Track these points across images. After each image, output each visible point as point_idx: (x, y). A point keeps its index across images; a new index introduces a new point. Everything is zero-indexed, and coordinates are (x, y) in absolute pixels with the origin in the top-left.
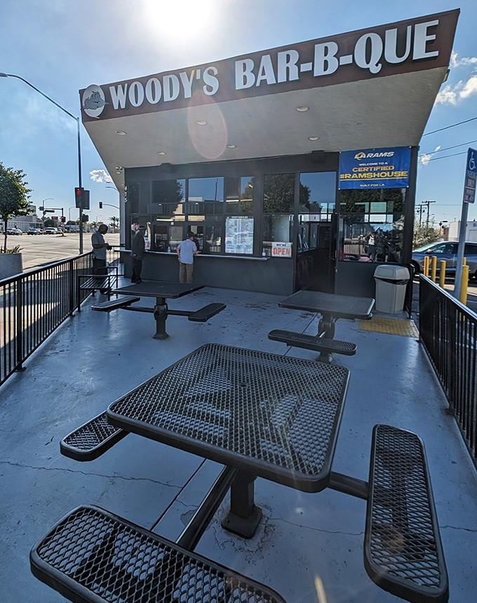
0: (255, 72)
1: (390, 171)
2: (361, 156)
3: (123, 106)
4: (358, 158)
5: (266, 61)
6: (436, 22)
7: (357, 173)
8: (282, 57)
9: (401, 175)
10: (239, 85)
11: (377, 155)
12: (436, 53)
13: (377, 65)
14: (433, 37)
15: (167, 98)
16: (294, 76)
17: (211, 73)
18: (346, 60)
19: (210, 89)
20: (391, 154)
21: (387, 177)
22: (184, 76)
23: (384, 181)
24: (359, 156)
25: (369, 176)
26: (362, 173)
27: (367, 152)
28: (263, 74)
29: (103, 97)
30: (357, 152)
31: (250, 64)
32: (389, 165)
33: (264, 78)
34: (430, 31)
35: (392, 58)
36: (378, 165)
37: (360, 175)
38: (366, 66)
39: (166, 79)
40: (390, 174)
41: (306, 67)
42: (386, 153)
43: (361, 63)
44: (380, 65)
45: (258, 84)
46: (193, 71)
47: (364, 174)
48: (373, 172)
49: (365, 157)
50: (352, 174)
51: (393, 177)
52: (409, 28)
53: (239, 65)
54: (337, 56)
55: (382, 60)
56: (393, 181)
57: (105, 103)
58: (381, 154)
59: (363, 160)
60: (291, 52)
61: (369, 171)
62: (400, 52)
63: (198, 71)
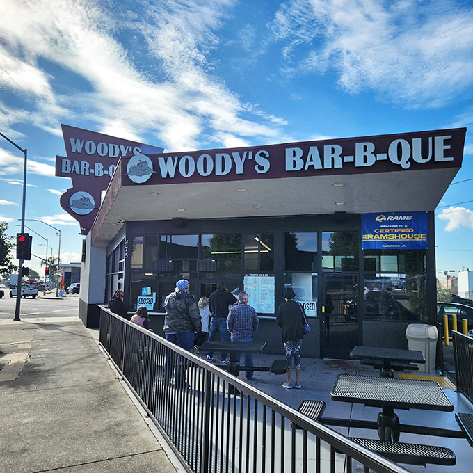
0: (304, 158)
1: (410, 234)
2: (382, 219)
3: (172, 175)
4: (379, 220)
5: (314, 151)
6: (450, 137)
7: (379, 234)
8: (327, 149)
9: (420, 237)
10: (289, 167)
11: (396, 218)
12: (452, 159)
13: (407, 163)
14: (449, 147)
15: (218, 172)
16: (338, 164)
17: (263, 155)
18: (382, 157)
19: (261, 168)
20: (409, 218)
21: (407, 238)
22: (236, 155)
23: (405, 242)
24: (380, 218)
25: (391, 237)
26: (384, 234)
27: (387, 214)
28: (311, 160)
29: (151, 166)
30: (378, 214)
31: (299, 152)
32: (408, 227)
33: (311, 163)
34: (446, 142)
35: (418, 159)
36: (399, 228)
37: (382, 236)
38: (398, 163)
39: (218, 157)
40: (410, 236)
41: (348, 159)
42: (405, 217)
43: (394, 160)
44: (409, 163)
45: (306, 168)
46: (245, 153)
47: (386, 235)
48: (394, 233)
49: (385, 219)
50: (374, 234)
51: (413, 238)
52: (430, 139)
53: (289, 152)
54: (375, 153)
55: (411, 159)
56: (413, 243)
57: (153, 172)
58: (401, 217)
59: (384, 222)
60: (335, 146)
61: (390, 233)
62: (424, 155)
63: (251, 153)
